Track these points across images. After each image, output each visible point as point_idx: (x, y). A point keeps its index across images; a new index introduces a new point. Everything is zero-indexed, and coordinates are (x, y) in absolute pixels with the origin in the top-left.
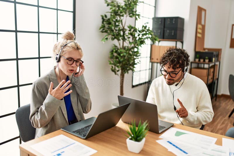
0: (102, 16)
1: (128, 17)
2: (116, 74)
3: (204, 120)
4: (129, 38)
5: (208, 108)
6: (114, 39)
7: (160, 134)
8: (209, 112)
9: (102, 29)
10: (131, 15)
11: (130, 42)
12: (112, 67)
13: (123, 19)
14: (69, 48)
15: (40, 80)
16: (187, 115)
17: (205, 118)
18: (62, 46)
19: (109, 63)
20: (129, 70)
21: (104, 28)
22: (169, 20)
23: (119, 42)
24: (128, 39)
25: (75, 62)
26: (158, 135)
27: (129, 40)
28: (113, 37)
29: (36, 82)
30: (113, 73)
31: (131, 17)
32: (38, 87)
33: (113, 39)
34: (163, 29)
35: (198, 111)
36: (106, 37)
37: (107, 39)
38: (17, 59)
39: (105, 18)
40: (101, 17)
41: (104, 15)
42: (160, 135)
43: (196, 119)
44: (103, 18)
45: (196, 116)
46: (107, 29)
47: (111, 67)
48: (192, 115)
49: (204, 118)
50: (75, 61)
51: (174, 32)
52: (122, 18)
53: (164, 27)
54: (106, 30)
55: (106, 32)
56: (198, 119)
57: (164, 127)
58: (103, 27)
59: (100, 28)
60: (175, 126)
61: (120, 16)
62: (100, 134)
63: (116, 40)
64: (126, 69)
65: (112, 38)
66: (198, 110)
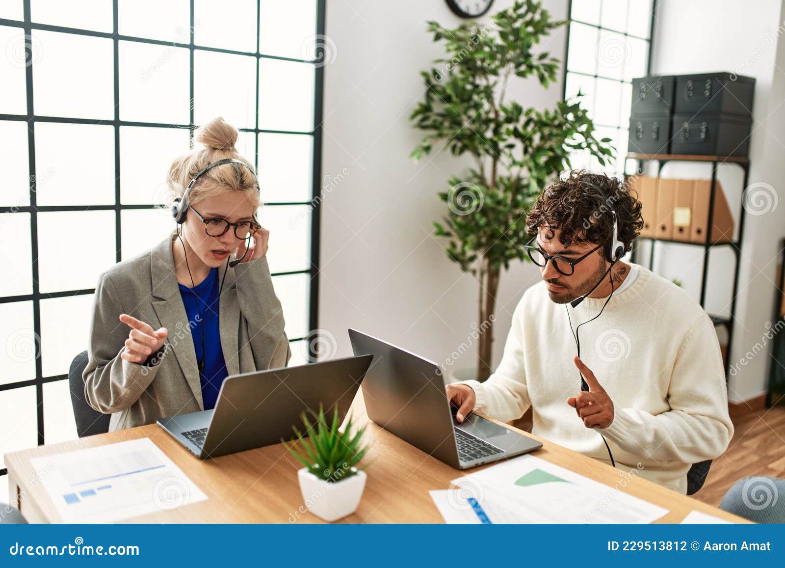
0: (425, 74)
1: (513, 77)
2: (464, 269)
3: (688, 444)
4: (511, 146)
5: (707, 402)
6: (462, 151)
7: (463, 473)
8: (711, 417)
9: (419, 117)
10: (523, 68)
11: (514, 163)
12: (453, 245)
13: (495, 83)
14: (214, 185)
15: (120, 269)
16: (609, 420)
17: (692, 440)
18: (193, 175)
19: (435, 229)
20: (511, 257)
21: (428, 114)
22: (690, 84)
23: (478, 162)
24: (507, 150)
25: (232, 228)
26: (455, 472)
27: (511, 155)
28: (459, 145)
29: (106, 275)
30: (457, 266)
31: (521, 74)
32: (109, 292)
33: (457, 150)
34: (668, 119)
35: (670, 410)
36: (426, 144)
37: (427, 149)
38: (118, 207)
39: (434, 81)
40: (422, 79)
41: (430, 72)
42: (462, 476)
43: (649, 438)
44: (428, 82)
45: (652, 427)
46: (440, 119)
47: (449, 246)
48: (631, 424)
49: (684, 437)
50: (232, 224)
51: (707, 128)
52: (492, 78)
53: (673, 112)
54: (435, 121)
55: (435, 126)
56: (657, 437)
57: (498, 451)
58: (426, 109)
59: (412, 113)
60: (545, 451)
61: (484, 72)
62: (264, 449)
63: (468, 155)
64: (503, 254)
65: (454, 149)
66: (673, 407)
